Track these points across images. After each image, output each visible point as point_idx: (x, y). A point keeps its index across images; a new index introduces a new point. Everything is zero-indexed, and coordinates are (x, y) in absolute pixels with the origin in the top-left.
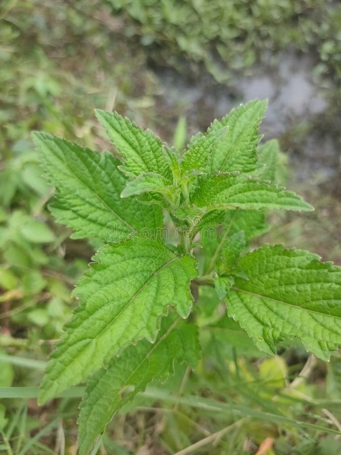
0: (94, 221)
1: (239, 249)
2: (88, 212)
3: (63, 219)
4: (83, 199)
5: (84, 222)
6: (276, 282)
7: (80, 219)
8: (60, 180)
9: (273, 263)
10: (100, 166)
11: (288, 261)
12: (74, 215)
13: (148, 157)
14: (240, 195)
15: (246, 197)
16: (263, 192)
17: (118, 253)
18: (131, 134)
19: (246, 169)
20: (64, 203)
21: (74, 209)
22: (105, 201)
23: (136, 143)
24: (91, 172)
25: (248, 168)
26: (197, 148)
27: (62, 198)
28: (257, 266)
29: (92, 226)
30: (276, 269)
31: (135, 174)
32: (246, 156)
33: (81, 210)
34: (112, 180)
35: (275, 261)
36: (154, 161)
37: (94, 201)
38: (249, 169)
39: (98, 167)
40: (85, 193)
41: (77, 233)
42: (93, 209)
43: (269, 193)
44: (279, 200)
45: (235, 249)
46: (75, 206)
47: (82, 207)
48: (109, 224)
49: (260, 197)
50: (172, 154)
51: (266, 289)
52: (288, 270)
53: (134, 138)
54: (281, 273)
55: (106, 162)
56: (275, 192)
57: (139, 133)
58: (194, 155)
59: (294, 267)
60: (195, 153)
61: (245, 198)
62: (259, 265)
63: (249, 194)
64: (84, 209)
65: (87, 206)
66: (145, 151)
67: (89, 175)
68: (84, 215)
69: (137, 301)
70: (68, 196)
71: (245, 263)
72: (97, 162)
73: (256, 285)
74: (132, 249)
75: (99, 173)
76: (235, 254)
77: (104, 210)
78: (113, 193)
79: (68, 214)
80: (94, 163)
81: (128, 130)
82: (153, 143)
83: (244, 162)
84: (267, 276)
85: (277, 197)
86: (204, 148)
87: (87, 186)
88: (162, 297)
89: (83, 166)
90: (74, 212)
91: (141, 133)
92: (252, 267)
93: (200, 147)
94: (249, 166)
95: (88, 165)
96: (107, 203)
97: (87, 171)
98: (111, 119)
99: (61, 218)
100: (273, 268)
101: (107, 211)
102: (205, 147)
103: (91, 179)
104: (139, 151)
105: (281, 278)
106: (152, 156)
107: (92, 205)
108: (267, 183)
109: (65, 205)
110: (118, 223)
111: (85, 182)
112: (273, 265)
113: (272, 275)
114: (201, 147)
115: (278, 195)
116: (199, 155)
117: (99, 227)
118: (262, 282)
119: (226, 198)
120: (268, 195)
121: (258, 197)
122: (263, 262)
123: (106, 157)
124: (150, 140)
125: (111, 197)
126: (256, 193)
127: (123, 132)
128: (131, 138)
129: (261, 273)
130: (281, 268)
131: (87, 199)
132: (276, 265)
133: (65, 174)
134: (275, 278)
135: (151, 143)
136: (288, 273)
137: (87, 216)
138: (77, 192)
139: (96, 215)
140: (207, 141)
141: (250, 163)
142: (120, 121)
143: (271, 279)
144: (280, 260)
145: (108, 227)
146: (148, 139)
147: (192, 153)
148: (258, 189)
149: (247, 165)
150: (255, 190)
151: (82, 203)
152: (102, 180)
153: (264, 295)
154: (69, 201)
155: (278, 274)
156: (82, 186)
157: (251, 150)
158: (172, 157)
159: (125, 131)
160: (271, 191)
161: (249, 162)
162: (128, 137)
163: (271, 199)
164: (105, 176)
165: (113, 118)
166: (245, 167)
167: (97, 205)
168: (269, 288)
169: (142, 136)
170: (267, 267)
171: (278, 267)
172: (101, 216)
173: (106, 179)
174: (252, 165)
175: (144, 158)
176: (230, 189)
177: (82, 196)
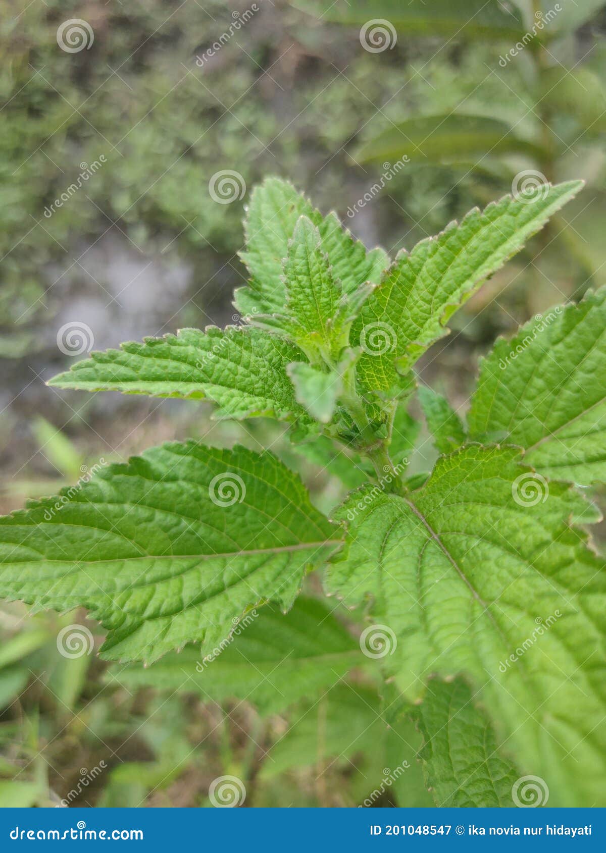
0: (200, 600)
1: (444, 411)
2: (174, 594)
3: (152, 647)
4: (141, 584)
5: (189, 615)
6: (548, 396)
7: (176, 619)
8: (69, 592)
9: (515, 376)
10: (111, 502)
11: (532, 352)
12: (162, 622)
13: (226, 372)
14: (449, 272)
15: (466, 264)
16: (484, 231)
17: (358, 563)
18: (158, 361)
19: (361, 275)
20: (123, 620)
21: (149, 611)
22: (175, 554)
23: (184, 368)
24: (104, 527)
25: (361, 272)
26: (294, 283)
27: (111, 614)
28: (500, 404)
29: (208, 608)
30: (527, 381)
31: (243, 409)
32: (341, 258)
33: (162, 602)
34: (155, 505)
35: (515, 370)
36: (241, 369)
37: (160, 568)
38: (365, 272)
39: (111, 507)
40: (132, 571)
41: (205, 641)
42: (174, 583)
43: (494, 224)
44: (521, 217)
45: (441, 416)
46: (144, 607)
47: (158, 596)
48: (226, 579)
49: (487, 243)
50: (275, 320)
51: (543, 420)
52: (545, 364)
53: (172, 364)
54: (541, 376)
55: (116, 484)
56: (501, 214)
57: (173, 348)
58: (301, 297)
59: (547, 350)
60: (300, 293)
61: (466, 267)
62: (500, 399)
63: (463, 255)
64: (164, 596)
65: (160, 587)
66: (213, 366)
67: (106, 535)
68: (174, 606)
69: (494, 589)
70: (116, 603)
71: (478, 417)
72: (99, 500)
73: (525, 429)
74: (363, 537)
75: (122, 514)
76: (449, 423)
77: (191, 568)
78: (177, 524)
79: (150, 631)
80: (97, 507)
81: (148, 361)
82: (210, 343)
83: (346, 269)
84: (526, 403)
85: (511, 218)
86: (305, 274)
87: (120, 557)
88: (521, 536)
89: (80, 531)
90: (154, 617)
91: (174, 344)
92: (494, 412)
93: (295, 279)
94: (360, 268)
95: (88, 520)
96: (182, 551)
97: (96, 533)
98: (96, 370)
99: (145, 650)
100: (522, 383)
101: (197, 564)
102: (303, 271)
103: (117, 540)
104: (202, 375)
105: (549, 384)
106: (231, 365)
107: (165, 578)
108: (475, 215)
109: (129, 620)
110: (234, 565)
111: (110, 556)
112: (518, 379)
113: (532, 391)
114: (300, 277)
115: (511, 214)
116: (308, 291)
117: (219, 599)
118: (531, 416)
119: (429, 302)
120: (495, 229)
121: (484, 246)
122: (500, 390)
123: (107, 478)
124: (201, 343)
125: (179, 533)
126: (474, 242)
127: (142, 372)
128: (166, 367)
129: (512, 409)
130: (533, 372)
131: (148, 577)
132: (521, 374)
133: (61, 575)
134: (540, 391)
135: (207, 347)
136: (551, 366)
137: (181, 601)
138: (119, 582)
139: (190, 586)
140: (297, 261)
141: (358, 263)
142: (119, 359)
143: (538, 399)
144: (520, 362)
145: (233, 584)
146: (196, 344)
147: (295, 298)
148: (469, 238)
149: (356, 270)
150: (464, 243)
151: (148, 590)
152: (138, 522)
153: (553, 429)
154: (126, 608)
155: (539, 382)
156: (112, 567)
157: (339, 245)
158: (280, 323)
159: (144, 367)
160: (493, 218)
161: (354, 263)
162: (160, 372)
163: (508, 229)
164: (137, 510)
165: (98, 366)
166: (356, 275)
167: (173, 569)
168: (547, 413)
169: (182, 348)
170: (513, 390)
171: (527, 374)
172: (199, 579)
173: (144, 512)
174: (363, 263)
175: (221, 380)
176: (419, 282)
177: (134, 580)
